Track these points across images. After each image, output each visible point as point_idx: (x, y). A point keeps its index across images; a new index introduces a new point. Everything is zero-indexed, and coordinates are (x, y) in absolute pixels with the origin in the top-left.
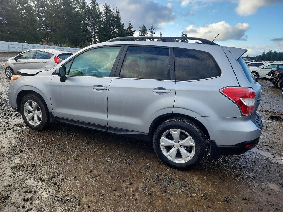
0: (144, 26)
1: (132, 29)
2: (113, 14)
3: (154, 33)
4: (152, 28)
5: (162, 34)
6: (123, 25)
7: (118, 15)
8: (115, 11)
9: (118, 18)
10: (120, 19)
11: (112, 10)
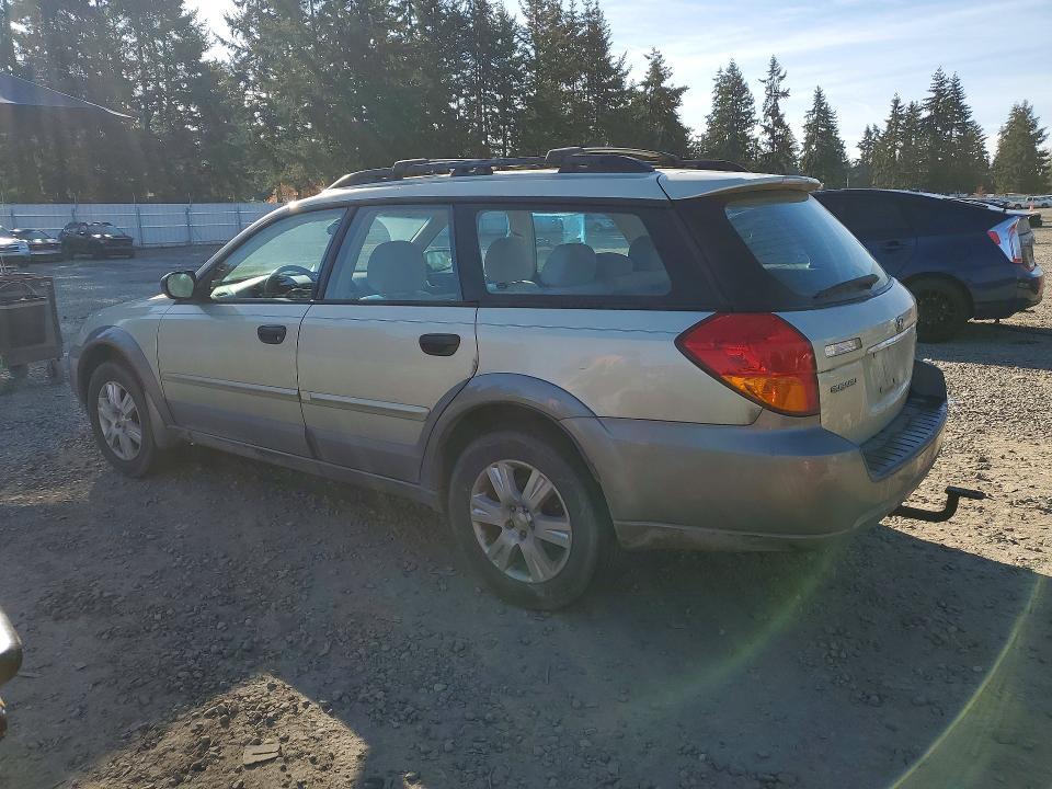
0: (733, 68)
1: (666, 84)
2: (572, 26)
3: (785, 94)
4: (773, 71)
5: (823, 93)
6: (619, 68)
7: (594, 25)
8: (580, 9)
9: (596, 40)
10: (605, 41)
11: (566, 8)
